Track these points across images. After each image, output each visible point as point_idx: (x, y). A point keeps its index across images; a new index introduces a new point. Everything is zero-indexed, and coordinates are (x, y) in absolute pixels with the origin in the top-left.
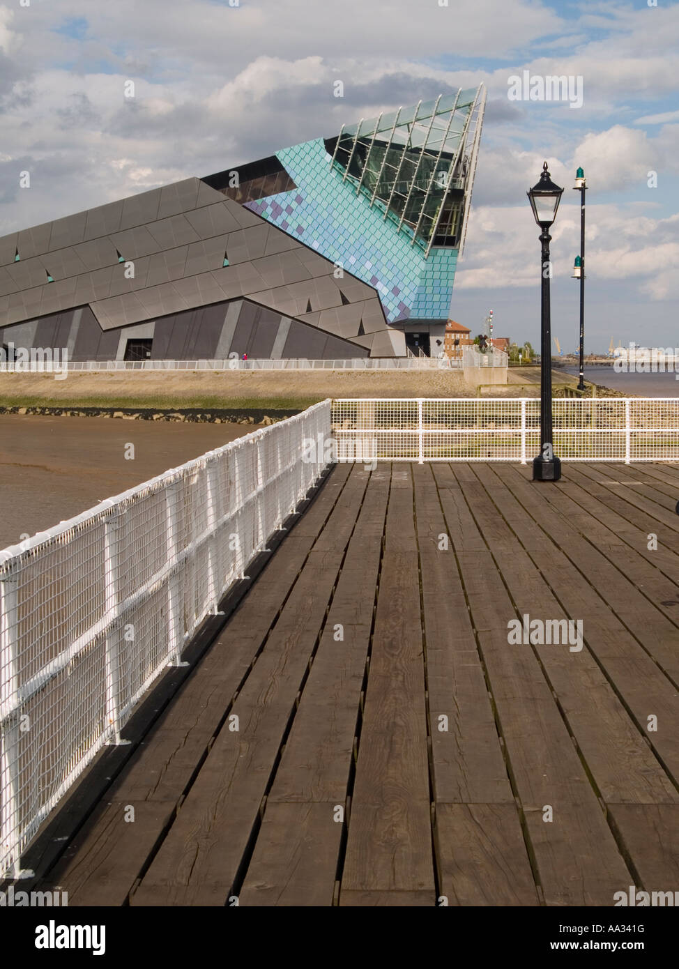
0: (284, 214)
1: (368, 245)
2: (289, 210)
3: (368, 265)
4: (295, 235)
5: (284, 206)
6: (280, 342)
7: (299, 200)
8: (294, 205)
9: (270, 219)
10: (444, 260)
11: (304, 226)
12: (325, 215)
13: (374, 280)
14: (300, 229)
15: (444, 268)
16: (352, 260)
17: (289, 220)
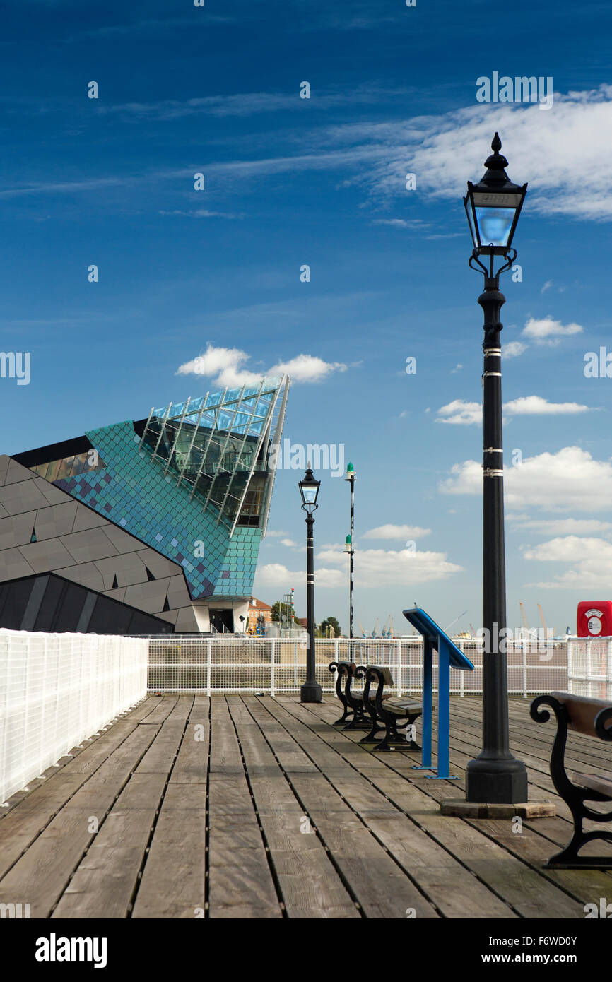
0: (93, 492)
1: (174, 523)
2: (98, 488)
3: (175, 543)
4: (103, 512)
5: (93, 484)
6: (85, 617)
7: (108, 478)
8: (103, 483)
9: (79, 497)
10: (248, 539)
11: (112, 503)
12: (133, 493)
13: (180, 557)
14: (108, 507)
15: (248, 546)
16: (159, 538)
17: (98, 498)
